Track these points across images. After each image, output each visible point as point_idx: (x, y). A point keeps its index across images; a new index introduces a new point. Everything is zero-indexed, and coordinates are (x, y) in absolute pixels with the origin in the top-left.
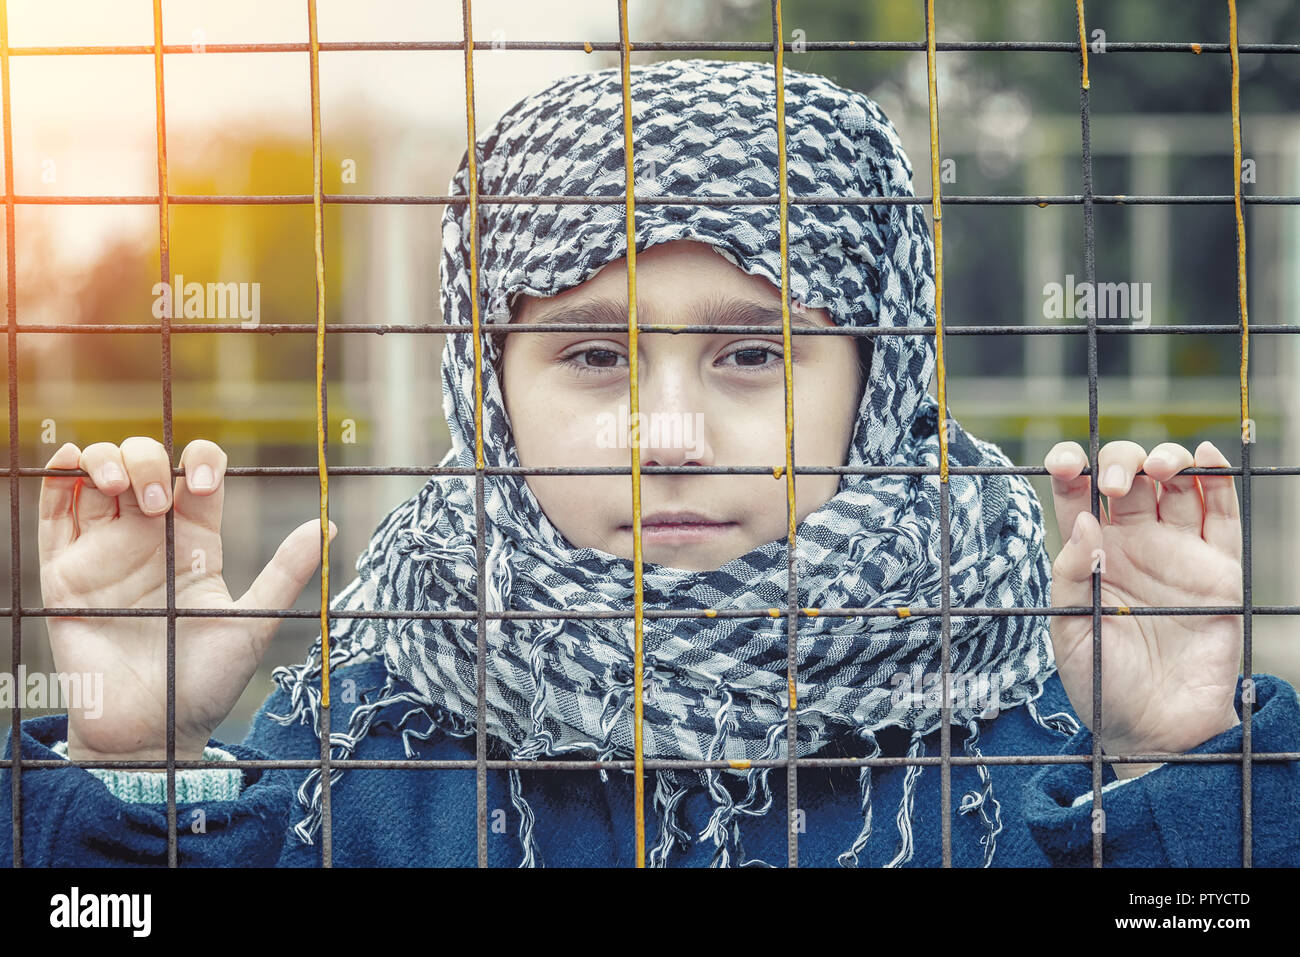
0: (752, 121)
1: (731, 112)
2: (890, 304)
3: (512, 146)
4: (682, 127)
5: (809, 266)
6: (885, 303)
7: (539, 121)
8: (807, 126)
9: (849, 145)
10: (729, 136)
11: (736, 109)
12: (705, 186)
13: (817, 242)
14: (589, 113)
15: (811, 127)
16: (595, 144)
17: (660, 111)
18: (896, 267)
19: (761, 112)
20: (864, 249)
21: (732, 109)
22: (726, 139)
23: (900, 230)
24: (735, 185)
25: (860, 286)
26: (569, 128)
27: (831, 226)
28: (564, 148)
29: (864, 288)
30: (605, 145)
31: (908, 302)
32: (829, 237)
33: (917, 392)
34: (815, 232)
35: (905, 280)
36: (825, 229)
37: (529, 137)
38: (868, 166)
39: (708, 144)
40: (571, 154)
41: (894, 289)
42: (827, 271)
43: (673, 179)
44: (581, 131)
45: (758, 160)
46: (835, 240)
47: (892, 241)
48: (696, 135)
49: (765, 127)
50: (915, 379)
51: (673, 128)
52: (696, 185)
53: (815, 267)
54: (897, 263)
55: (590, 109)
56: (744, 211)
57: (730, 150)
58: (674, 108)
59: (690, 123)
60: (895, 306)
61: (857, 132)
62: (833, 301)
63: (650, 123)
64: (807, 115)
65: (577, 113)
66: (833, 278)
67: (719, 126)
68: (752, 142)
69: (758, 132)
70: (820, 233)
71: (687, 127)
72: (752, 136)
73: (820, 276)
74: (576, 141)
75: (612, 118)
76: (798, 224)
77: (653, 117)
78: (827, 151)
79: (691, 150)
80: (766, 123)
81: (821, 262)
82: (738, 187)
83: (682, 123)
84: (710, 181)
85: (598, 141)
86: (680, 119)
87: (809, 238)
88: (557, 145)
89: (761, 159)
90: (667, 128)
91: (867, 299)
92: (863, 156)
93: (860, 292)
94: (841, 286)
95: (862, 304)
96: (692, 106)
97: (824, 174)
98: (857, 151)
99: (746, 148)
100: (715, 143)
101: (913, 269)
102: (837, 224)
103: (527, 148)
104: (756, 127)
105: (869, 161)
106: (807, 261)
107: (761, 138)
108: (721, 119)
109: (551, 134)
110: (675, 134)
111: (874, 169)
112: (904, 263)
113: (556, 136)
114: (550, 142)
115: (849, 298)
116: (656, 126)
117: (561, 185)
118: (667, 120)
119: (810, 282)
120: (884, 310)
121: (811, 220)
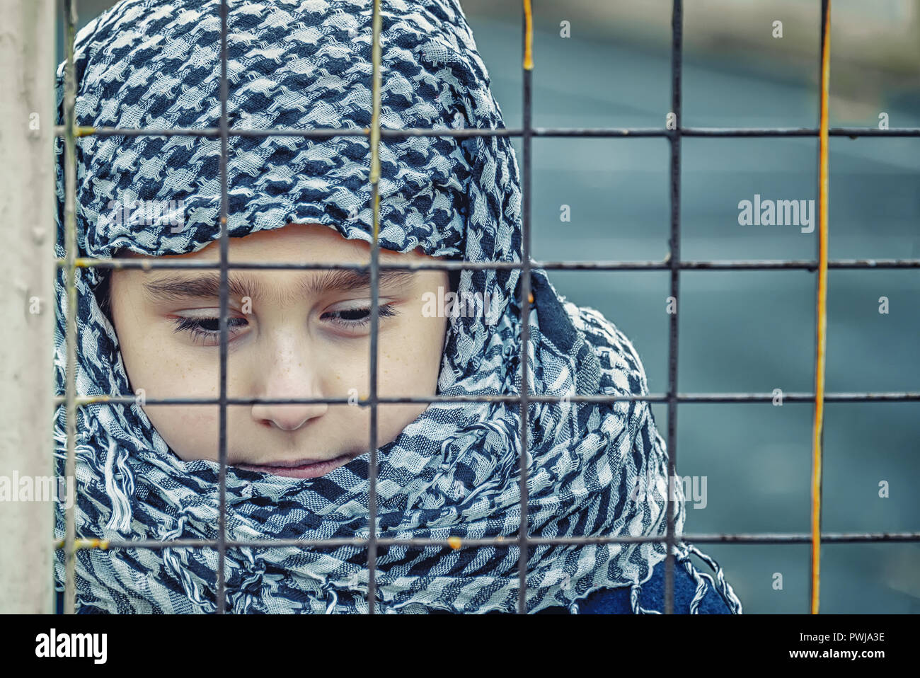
0: (342, 77)
1: (321, 70)
2: (476, 228)
3: (106, 89)
4: (276, 92)
5: (403, 212)
6: (472, 227)
7: (132, 67)
8: (392, 73)
9: (432, 79)
10: (322, 97)
11: (327, 65)
12: (302, 154)
13: (410, 189)
14: (184, 70)
15: (397, 73)
16: (193, 109)
17: (253, 73)
18: (482, 189)
19: (350, 64)
20: (453, 181)
21: (321, 66)
22: (319, 102)
23: (485, 158)
24: (331, 150)
25: (449, 213)
26: (165, 85)
27: (423, 171)
28: (161, 106)
29: (453, 214)
30: (203, 112)
31: (495, 222)
32: (421, 184)
33: (505, 298)
34: (408, 182)
35: (491, 200)
36: (416, 175)
37: (123, 83)
38: (450, 93)
39: (303, 110)
40: (169, 116)
41: (481, 212)
42: (419, 212)
43: (272, 150)
44: (177, 91)
45: (350, 121)
46: (427, 185)
47: (479, 167)
48: (292, 100)
49: (354, 82)
50: (502, 286)
51: (268, 94)
52: (294, 154)
53: (408, 211)
54: (484, 186)
55: (185, 65)
56: (340, 175)
57: (324, 114)
58: (266, 68)
59: (284, 88)
60: (482, 229)
61: (439, 63)
62: (426, 240)
63: (244, 88)
64: (392, 59)
65: (172, 67)
66: (425, 216)
67: (311, 88)
68: (344, 102)
69: (349, 89)
70: (412, 182)
71: (280, 93)
72: (343, 96)
73: (414, 220)
74: (173, 102)
75: (208, 79)
76: (393, 179)
77: (247, 80)
78: (413, 96)
79: (288, 117)
80: (355, 76)
81: (413, 204)
82: (334, 153)
83: (276, 88)
84: (307, 148)
85: (196, 105)
86: (273, 84)
87: (403, 190)
88: (153, 101)
89: (353, 119)
90: (262, 94)
91: (457, 223)
92: (446, 86)
93: (449, 220)
94: (433, 219)
95: (452, 229)
96: (283, 65)
97: (413, 119)
98: (440, 85)
99: (338, 109)
100: (309, 108)
101: (499, 187)
102: (429, 167)
103: (122, 97)
104: (346, 83)
105: (452, 88)
106: (400, 209)
107: (351, 97)
108: (313, 80)
109: (145, 89)
110: (270, 101)
111: (456, 95)
112: (491, 185)
113: (151, 91)
114: (145, 97)
115: (441, 229)
116: (251, 92)
117: (163, 149)
118: (261, 84)
119: (405, 228)
120: (470, 232)
121: (405, 171)
